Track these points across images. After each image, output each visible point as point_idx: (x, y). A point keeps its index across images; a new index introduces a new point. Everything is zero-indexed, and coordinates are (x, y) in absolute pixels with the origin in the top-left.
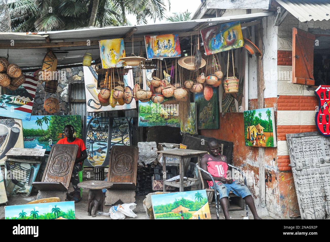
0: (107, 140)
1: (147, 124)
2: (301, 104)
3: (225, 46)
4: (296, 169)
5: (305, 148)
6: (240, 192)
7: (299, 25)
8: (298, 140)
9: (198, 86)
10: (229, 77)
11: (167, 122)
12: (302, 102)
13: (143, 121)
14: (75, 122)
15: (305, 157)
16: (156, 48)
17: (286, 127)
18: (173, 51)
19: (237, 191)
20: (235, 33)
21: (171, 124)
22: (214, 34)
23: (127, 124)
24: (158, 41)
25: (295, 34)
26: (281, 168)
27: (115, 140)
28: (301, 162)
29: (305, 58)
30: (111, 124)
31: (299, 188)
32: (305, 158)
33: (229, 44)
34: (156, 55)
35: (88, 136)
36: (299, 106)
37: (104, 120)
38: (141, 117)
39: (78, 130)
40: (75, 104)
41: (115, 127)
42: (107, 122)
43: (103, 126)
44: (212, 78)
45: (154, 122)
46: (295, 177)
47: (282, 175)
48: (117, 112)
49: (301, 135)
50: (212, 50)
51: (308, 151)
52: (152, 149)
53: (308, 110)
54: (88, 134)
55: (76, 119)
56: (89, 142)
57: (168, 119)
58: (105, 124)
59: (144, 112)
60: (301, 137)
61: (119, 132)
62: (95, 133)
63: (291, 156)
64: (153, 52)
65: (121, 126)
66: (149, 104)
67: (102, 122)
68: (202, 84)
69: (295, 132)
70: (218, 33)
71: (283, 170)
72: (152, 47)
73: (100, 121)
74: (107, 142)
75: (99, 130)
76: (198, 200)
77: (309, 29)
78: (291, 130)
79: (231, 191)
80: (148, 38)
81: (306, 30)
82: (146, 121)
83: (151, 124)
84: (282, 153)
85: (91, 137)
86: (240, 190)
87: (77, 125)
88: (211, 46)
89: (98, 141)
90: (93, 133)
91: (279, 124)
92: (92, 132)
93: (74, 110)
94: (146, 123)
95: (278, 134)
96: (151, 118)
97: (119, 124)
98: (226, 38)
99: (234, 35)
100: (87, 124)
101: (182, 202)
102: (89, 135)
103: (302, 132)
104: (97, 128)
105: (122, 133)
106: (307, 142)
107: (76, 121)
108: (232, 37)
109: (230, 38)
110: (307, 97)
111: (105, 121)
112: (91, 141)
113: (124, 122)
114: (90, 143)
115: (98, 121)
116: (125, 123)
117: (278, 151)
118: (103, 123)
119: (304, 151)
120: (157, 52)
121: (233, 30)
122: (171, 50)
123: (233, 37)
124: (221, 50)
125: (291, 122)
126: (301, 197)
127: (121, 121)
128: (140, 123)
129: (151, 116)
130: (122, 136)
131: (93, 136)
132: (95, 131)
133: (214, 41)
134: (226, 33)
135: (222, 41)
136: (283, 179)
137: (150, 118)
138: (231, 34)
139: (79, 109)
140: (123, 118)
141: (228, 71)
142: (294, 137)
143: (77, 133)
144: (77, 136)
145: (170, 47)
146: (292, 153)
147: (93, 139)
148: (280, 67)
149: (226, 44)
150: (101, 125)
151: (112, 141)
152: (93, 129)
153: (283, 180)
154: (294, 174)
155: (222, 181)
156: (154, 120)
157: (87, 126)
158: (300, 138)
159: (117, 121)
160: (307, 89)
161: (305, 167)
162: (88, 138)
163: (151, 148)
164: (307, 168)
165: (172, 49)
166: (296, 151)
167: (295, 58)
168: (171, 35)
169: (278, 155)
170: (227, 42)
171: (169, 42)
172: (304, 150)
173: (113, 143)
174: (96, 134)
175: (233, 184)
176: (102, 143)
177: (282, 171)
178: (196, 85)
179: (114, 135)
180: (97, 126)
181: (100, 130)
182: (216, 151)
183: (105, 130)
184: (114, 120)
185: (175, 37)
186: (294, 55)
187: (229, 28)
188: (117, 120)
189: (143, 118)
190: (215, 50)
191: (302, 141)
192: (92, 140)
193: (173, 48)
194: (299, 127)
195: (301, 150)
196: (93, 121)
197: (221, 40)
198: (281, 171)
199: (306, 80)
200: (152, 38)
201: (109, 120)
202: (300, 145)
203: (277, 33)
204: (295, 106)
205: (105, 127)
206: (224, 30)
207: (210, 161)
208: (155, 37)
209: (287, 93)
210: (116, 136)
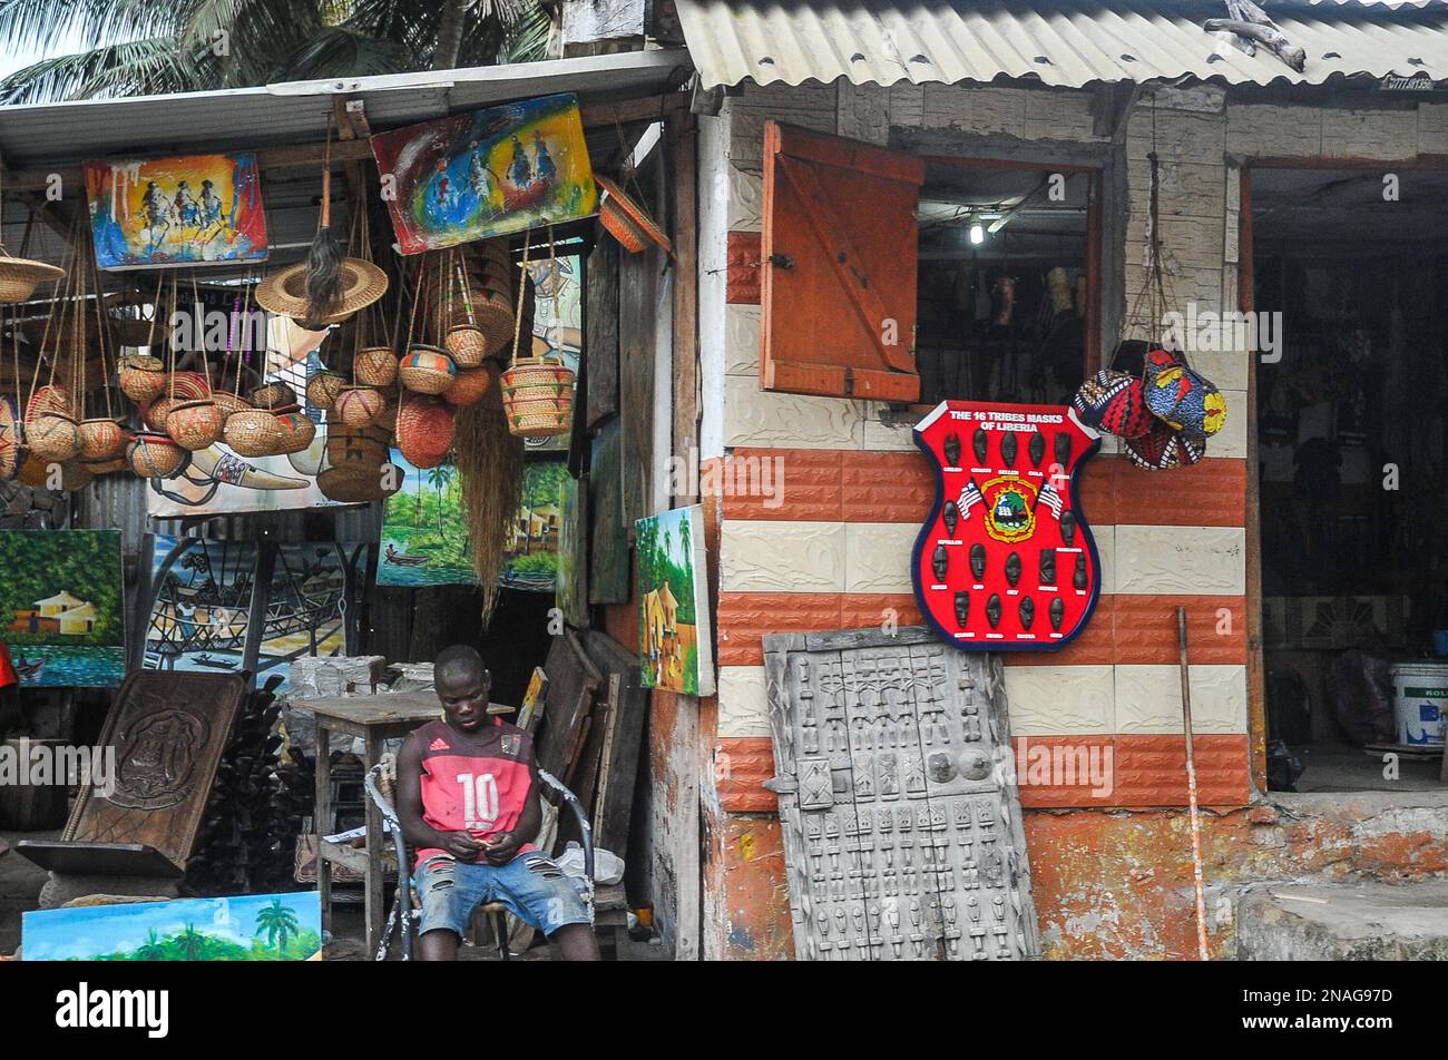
0: (239, 646)
1: (418, 577)
2: (850, 492)
3: (497, 210)
4: (797, 805)
5: (860, 705)
6: (536, 909)
7: (841, 112)
8: (826, 665)
9: (354, 399)
10: (523, 360)
11: (511, 567)
12: (854, 481)
13: (399, 562)
14: (93, 559)
15: (854, 746)
16: (136, 218)
17: (766, 600)
18: (229, 233)
19: (522, 901)
20: (551, 152)
21: (528, 576)
22: (439, 153)
23: (337, 575)
24: (150, 185)
25: (772, 155)
26: (734, 797)
27: (277, 647)
28: (827, 769)
29: (845, 270)
30: (266, 570)
31: (805, 898)
32: (854, 754)
33: (517, 205)
34: (138, 252)
35: (154, 623)
36: (837, 498)
37: (234, 554)
38: (391, 541)
39: (105, 598)
40: (108, 483)
41: (279, 588)
42: (246, 561)
43: (229, 582)
44: (420, 363)
45: (449, 566)
46: (790, 846)
47: (743, 832)
48: (298, 519)
49: (840, 642)
50: (428, 231)
51: (872, 717)
52: (351, 688)
53: (883, 519)
54: (153, 617)
55: (95, 547)
56: (156, 651)
57: (518, 552)
58: (237, 570)
59: (406, 522)
60: (840, 651)
61: (301, 609)
62: (187, 613)
63: (781, 739)
64: (122, 237)
65: (313, 580)
66: (434, 482)
67: (224, 560)
68: (378, 389)
69: (816, 627)
70: (458, 151)
71: (746, 808)
72: (120, 213)
73: (216, 559)
74: (240, 653)
75: (208, 597)
76: (267, 943)
77: (895, 130)
78: (793, 616)
79: (499, 901)
80: (99, 173)
81: (880, 136)
82: (415, 562)
83: (435, 573)
84: (739, 723)
85: (168, 629)
86: (537, 899)
87: (100, 573)
88: (424, 211)
89: (198, 650)
90: (179, 614)
91: (729, 584)
92: (175, 605)
93: (103, 508)
94: (411, 570)
95: (723, 635)
96: (438, 547)
97: (301, 572)
98: (502, 176)
99: (546, 163)
100: (156, 569)
101: (182, 948)
102: (161, 619)
103: (851, 627)
104: (201, 591)
105: (313, 612)
106: (873, 677)
107: (98, 556)
108: (535, 167)
109: (522, 172)
110: (883, 458)
111: (240, 560)
112: (165, 648)
113: (325, 564)
114: (164, 654)
115: (205, 556)
116: (331, 570)
117: (722, 717)
118: (228, 566)
119: (850, 721)
120: (145, 236)
121: (538, 134)
122: (215, 227)
123: (539, 171)
124: (475, 232)
125: (795, 575)
126: (810, 940)
127: (313, 559)
128: (387, 571)
129: (438, 540)
130: (312, 628)
131: (177, 623)
132: (188, 601)
133: (438, 189)
134: (503, 151)
135: (483, 189)
136: (749, 852)
137: (434, 546)
138: (531, 153)
139: (127, 504)
140: (324, 546)
141: (518, 329)
142: (805, 651)
143: (100, 612)
144: (99, 624)
145: (209, 217)
146: (787, 729)
147: (178, 638)
148: (738, 312)
149: (502, 204)
150: (217, 575)
151: (265, 648)
152: (178, 594)
153: (748, 855)
154: (788, 829)
155: (454, 850)
156: (453, 558)
157: (153, 580)
158: (835, 657)
159: (294, 560)
160: (883, 422)
161: (848, 797)
162: (155, 634)
163: (344, 684)
164: (858, 799)
165: (223, 223)
166: (808, 716)
167: (770, 265)
168: (218, 158)
169: (721, 733)
170: (507, 192)
171: (205, 194)
172: (853, 713)
173: (266, 656)
174: (192, 617)
175: (510, 869)
176: (215, 657)
177: (742, 813)
178: (347, 394)
179: (276, 622)
180: (200, 581)
181: (210, 597)
182: (465, 708)
183: (234, 599)
184: (278, 556)
185: (236, 169)
186: (767, 250)
187: (519, 127)
188: (294, 556)
189: (401, 549)
190: (444, 229)
191: (848, 668)
192: (172, 643)
193: (228, 221)
194: (837, 601)
195: (839, 713)
196: (181, 557)
197: (473, 185)
198: (737, 812)
199: (849, 372)
200: (120, 173)
201: (255, 553)
202: (833, 689)
203: (728, 150)
204: (819, 500)
205: (238, 586)
206: (489, 138)
207: (437, 753)
208: (134, 167)
209: (778, 434)
210: (283, 624)
